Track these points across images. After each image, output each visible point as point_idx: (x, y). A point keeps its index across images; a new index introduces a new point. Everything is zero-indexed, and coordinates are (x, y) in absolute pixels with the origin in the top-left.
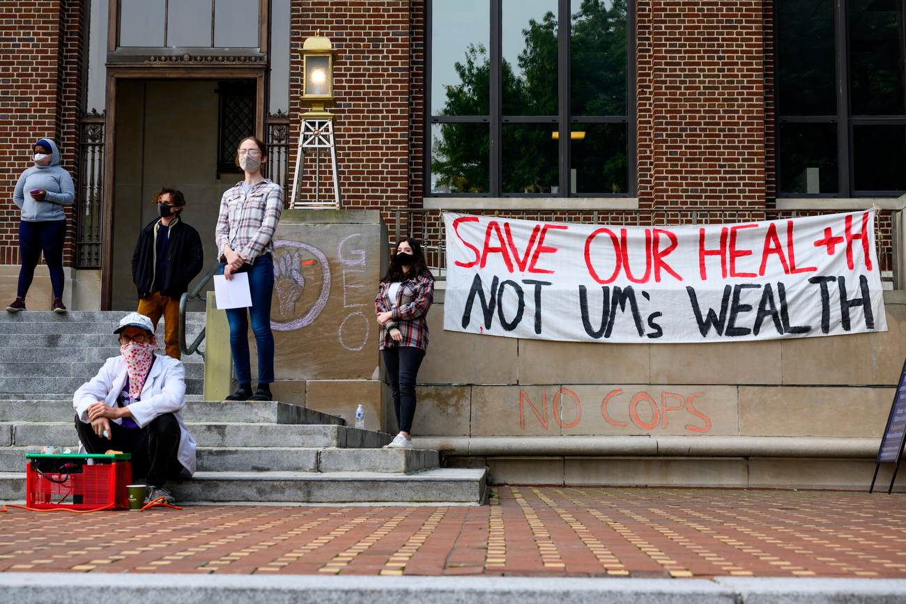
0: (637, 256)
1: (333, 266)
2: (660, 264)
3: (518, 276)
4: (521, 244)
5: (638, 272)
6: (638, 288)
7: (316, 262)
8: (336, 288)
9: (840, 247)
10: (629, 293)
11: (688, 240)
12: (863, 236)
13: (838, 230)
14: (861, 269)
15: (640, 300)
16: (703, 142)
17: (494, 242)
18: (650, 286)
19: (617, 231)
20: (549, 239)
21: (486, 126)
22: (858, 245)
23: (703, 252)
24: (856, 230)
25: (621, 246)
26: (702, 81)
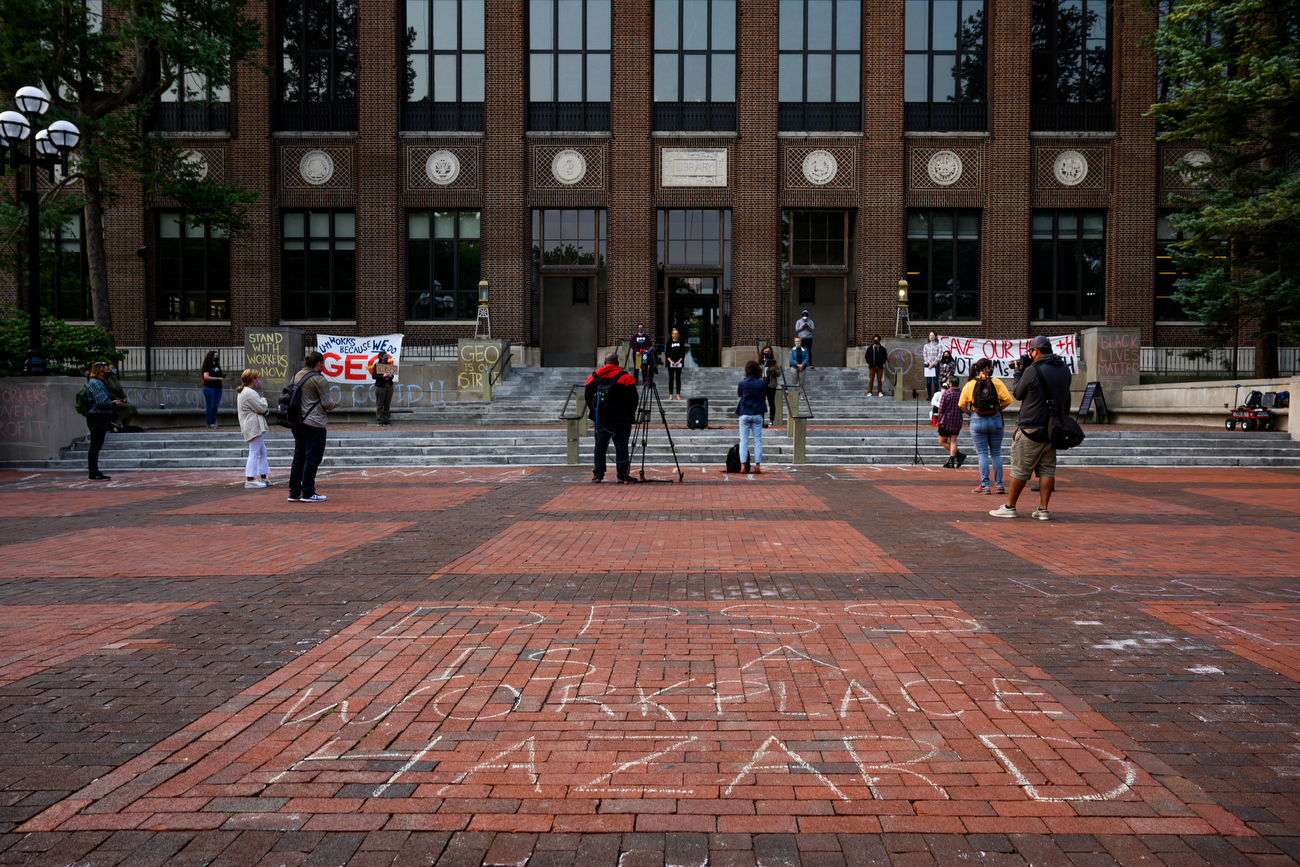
0: (999, 350)
1: (914, 355)
2: (1007, 352)
3: (963, 356)
4: (963, 346)
5: (1000, 355)
6: (1001, 360)
7: (908, 355)
8: (915, 362)
9: (1064, 347)
10: (998, 362)
11: (1016, 344)
12: (1072, 343)
13: (1063, 341)
14: (1071, 354)
15: (1002, 364)
16: (1006, 302)
17: (954, 345)
18: (1004, 359)
19: (993, 341)
20: (971, 344)
21: (927, 294)
22: (1070, 346)
23: (1020, 348)
24: (1069, 341)
25: (994, 347)
26: (1007, 279)
